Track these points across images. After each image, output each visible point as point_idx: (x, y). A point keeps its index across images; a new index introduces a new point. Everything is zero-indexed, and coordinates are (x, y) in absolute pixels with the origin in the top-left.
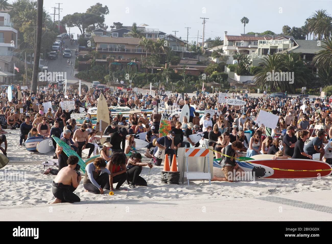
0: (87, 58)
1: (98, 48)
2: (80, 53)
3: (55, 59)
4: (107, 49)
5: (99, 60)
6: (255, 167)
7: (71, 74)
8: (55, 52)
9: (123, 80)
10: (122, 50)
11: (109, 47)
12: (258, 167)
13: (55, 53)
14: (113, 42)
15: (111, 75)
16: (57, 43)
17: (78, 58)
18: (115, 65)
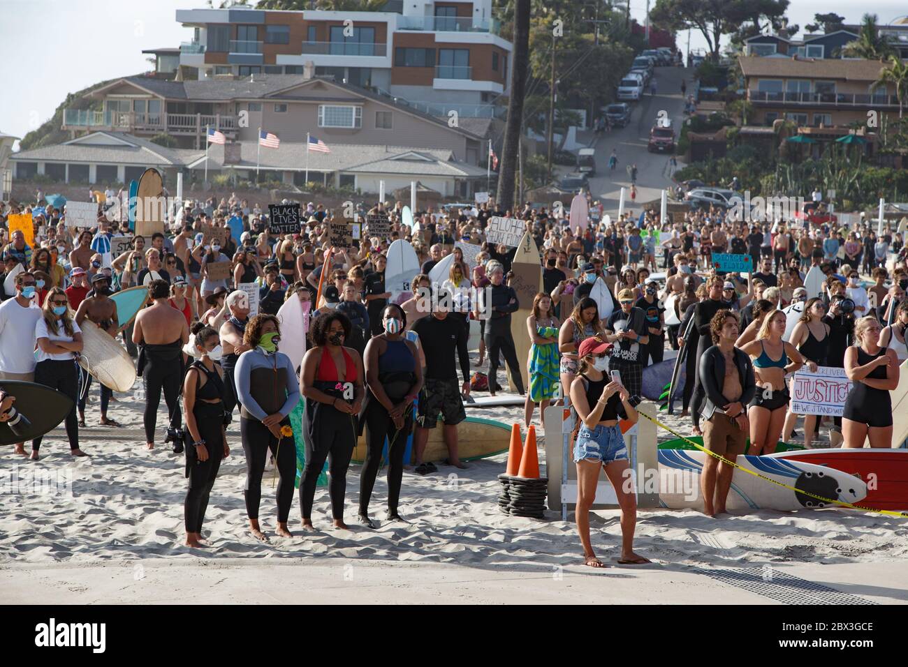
0: (717, 123)
1: (751, 92)
2: (699, 107)
3: (623, 127)
4: (780, 96)
5: (751, 129)
6: (804, 473)
7: (664, 173)
8: (623, 105)
9: (818, 191)
10: (825, 98)
11: (785, 89)
12: (815, 475)
13: (622, 107)
14: (799, 75)
15: (783, 173)
16: (633, 77)
17: (689, 122)
18: (800, 143)
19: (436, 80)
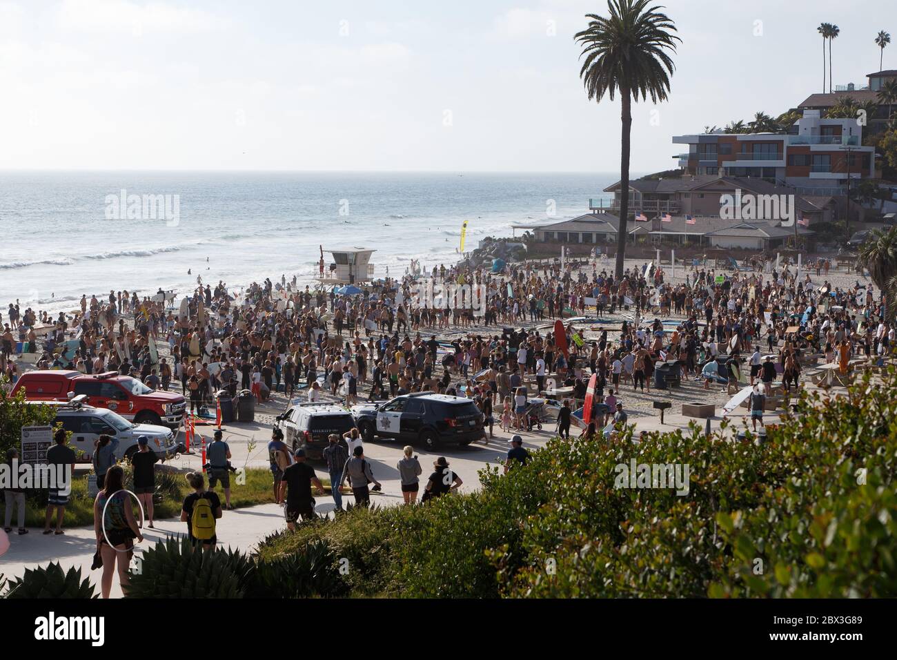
19: (811, 173)
